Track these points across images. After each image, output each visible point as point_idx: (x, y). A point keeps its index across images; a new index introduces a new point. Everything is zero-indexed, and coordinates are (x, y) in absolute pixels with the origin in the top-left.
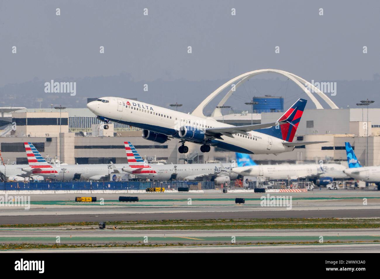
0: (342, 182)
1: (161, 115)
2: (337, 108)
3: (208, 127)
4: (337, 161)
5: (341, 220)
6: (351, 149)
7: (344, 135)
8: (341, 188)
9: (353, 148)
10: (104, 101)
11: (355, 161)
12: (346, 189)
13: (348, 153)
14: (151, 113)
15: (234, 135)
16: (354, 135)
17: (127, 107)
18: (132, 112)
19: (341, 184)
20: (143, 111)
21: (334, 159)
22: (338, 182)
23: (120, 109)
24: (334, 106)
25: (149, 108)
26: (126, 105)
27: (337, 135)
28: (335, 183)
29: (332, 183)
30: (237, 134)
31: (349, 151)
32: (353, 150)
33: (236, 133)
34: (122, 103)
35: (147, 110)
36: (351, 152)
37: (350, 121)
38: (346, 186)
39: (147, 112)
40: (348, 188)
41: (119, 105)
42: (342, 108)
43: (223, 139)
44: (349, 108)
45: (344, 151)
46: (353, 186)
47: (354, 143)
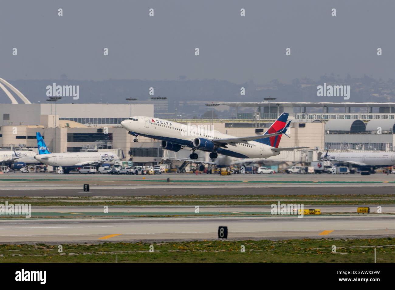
0: (34, 167)
1: (178, 130)
2: (29, 103)
3: (217, 138)
4: (29, 148)
5: (32, 198)
6: (41, 138)
7: (36, 127)
8: (32, 171)
9: (43, 137)
10: (134, 120)
11: (45, 148)
12: (37, 172)
13: (38, 141)
14: (171, 128)
15: (237, 144)
16: (44, 126)
17: (152, 124)
18: (156, 128)
19: (32, 168)
20: (164, 127)
21: (27, 146)
22: (30, 167)
23: (147, 125)
24: (28, 102)
25: (169, 124)
26: (151, 122)
27: (29, 127)
28: (27, 167)
29: (25, 167)
30: (239, 143)
31: (39, 139)
32: (43, 139)
33: (237, 143)
34: (148, 121)
35: (168, 126)
36: (41, 140)
37: (41, 114)
38: (37, 170)
39: (168, 127)
40: (39, 171)
41: (146, 123)
42: (34, 103)
43: (227, 148)
44: (40, 103)
45: (35, 140)
46: (43, 170)
47: (44, 133)
